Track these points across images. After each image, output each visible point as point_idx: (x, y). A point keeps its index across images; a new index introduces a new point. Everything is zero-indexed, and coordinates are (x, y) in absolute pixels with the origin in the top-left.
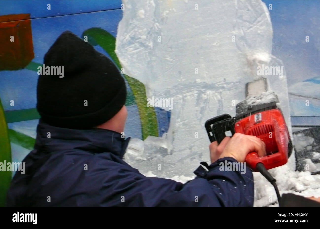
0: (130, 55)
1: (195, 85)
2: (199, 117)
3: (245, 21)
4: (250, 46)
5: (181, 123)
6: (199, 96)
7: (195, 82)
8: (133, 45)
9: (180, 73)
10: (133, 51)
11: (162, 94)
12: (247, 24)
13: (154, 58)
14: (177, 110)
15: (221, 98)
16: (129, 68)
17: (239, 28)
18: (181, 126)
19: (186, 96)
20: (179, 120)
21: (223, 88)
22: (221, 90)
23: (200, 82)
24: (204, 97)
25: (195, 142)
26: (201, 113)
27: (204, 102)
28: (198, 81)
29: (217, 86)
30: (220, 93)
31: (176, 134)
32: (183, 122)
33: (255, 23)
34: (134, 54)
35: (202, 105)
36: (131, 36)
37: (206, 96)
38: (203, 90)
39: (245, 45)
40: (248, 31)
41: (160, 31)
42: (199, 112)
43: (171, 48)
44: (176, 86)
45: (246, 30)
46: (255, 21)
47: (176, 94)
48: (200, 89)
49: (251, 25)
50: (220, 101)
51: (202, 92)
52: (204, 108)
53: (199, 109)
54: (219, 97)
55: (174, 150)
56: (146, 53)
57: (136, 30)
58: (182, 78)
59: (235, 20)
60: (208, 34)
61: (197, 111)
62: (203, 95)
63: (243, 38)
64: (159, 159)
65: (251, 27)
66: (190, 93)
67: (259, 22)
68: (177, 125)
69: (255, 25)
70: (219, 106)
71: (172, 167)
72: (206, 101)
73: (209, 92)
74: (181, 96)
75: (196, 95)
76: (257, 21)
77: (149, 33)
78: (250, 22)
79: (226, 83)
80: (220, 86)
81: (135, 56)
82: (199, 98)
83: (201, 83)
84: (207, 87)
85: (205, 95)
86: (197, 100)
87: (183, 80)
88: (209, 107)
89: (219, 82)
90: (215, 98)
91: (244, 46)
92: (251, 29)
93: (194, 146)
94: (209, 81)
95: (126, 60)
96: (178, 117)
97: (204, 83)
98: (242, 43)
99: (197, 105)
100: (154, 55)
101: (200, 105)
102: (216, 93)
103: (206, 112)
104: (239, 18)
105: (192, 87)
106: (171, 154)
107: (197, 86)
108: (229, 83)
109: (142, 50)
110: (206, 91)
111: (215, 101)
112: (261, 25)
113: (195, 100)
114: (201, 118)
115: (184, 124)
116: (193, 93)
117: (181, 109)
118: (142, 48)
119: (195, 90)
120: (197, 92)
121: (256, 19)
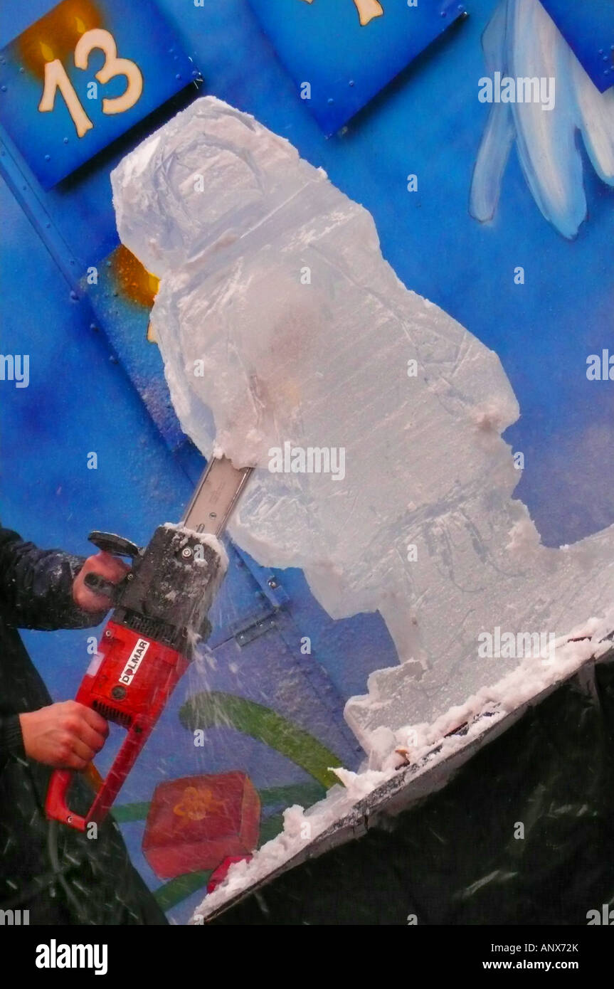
0: (268, 519)
1: (410, 518)
2: (447, 573)
3: (441, 361)
4: (472, 401)
5: (420, 600)
6: (426, 535)
7: (408, 512)
9: (373, 509)
10: (270, 512)
11: (361, 564)
12: (447, 364)
13: (313, 505)
15: (468, 518)
17: (437, 379)
18: (423, 606)
19: (404, 546)
20: (413, 596)
21: (462, 499)
22: (461, 505)
23: (416, 508)
24: (436, 531)
25: (462, 623)
26: (446, 562)
27: (442, 542)
28: (412, 505)
29: (450, 500)
30: (463, 510)
31: (420, 624)
32: (423, 596)
33: (459, 356)
34: (273, 516)
35: (440, 549)
37: (439, 529)
38: (428, 520)
39: (461, 402)
40: (455, 374)
42: (441, 565)
44: (375, 538)
45: (451, 376)
46: (457, 353)
47: (385, 550)
48: (423, 522)
49: (454, 364)
50: (469, 526)
51: (429, 525)
52: (448, 552)
53: (439, 558)
54: (464, 518)
55: (433, 657)
56: (295, 502)
58: (380, 516)
60: (387, 415)
61: (437, 564)
62: (433, 529)
63: (450, 393)
64: (412, 688)
65: (456, 367)
66: (409, 537)
67: (466, 351)
68: (414, 607)
69: (460, 360)
70: (472, 535)
71: (444, 692)
72: (444, 538)
73: (442, 519)
74: (394, 550)
75: (421, 535)
76: (460, 352)
78: (450, 359)
79: (464, 488)
80: (455, 497)
81: (277, 518)
82: (429, 540)
83: (418, 508)
84: (433, 511)
85: (436, 527)
86: (426, 543)
87: (385, 519)
88: (455, 546)
89: (450, 491)
90: (458, 523)
91: (461, 405)
92: (458, 369)
93: (465, 631)
94: (430, 499)
95: (265, 531)
96: (410, 591)
97: (424, 505)
98: (456, 401)
99: (432, 552)
100: (312, 500)
101: (437, 551)
102: (456, 514)
103: (454, 557)
104: (427, 361)
105: (408, 526)
106: (430, 667)
107: (416, 519)
108: (468, 485)
109: (284, 502)
110: (435, 520)
111: (459, 529)
112: (472, 354)
113: (424, 545)
114: (451, 572)
115: (426, 600)
116: (414, 535)
117: (407, 574)
118: (282, 498)
119: (414, 526)
120: (420, 528)
121: (458, 348)
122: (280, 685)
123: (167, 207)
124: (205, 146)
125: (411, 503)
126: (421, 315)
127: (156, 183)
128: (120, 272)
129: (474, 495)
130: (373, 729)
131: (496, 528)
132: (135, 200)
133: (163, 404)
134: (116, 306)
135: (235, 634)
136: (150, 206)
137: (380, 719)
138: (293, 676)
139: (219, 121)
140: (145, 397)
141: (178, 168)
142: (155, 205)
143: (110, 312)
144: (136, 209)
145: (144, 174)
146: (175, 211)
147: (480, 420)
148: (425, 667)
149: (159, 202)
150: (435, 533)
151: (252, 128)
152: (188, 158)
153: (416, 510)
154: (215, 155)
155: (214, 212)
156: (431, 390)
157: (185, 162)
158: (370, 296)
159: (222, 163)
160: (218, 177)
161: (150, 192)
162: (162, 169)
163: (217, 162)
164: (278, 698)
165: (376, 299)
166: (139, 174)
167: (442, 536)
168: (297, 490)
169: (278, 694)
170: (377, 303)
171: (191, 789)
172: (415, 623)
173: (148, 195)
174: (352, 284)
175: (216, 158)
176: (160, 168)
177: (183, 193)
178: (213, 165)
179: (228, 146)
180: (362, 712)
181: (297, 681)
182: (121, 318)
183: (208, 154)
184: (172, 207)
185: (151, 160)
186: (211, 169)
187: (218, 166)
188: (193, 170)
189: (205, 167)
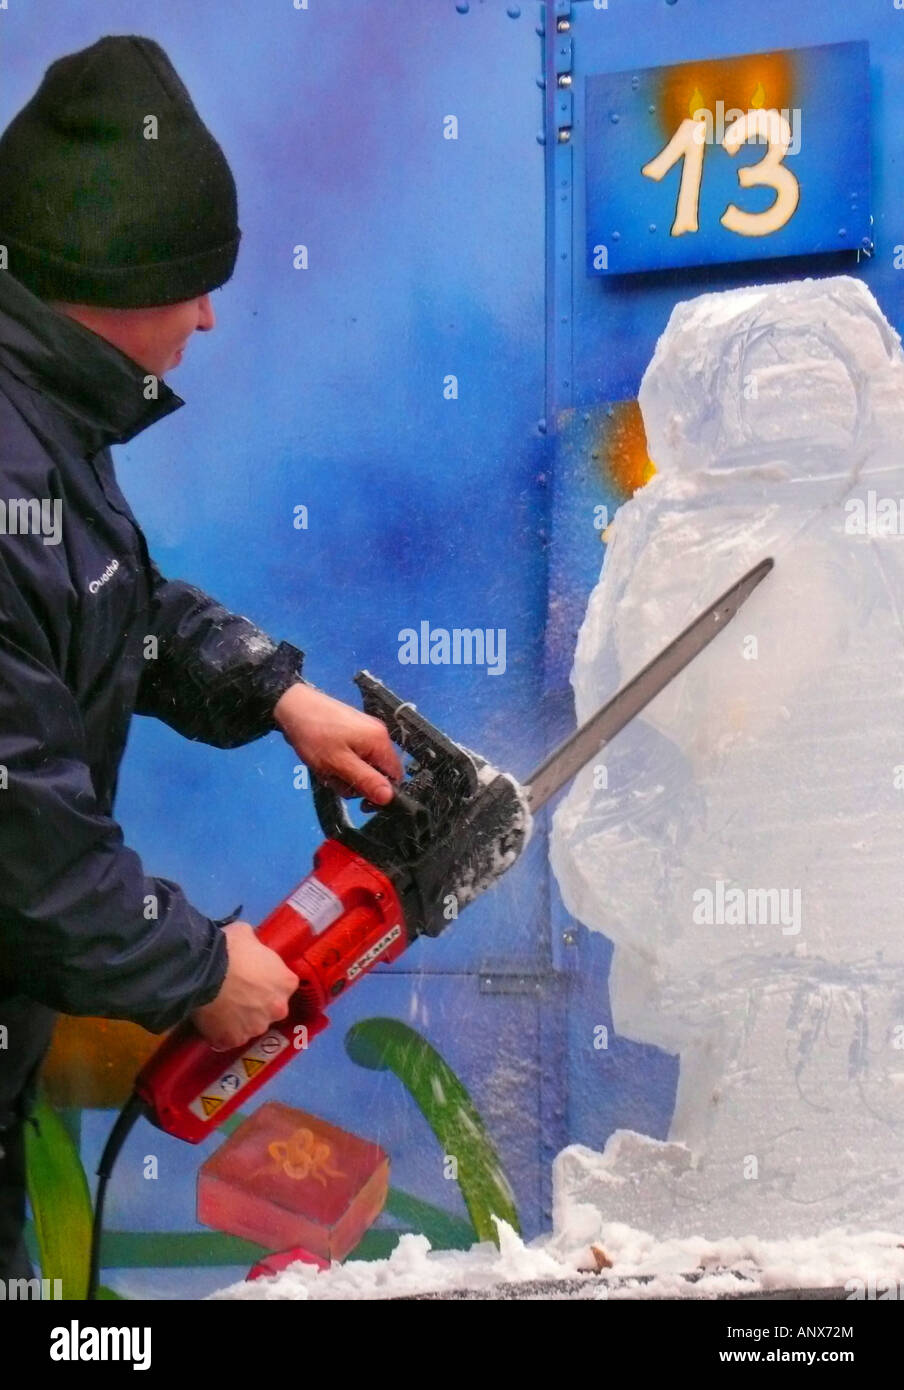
2: (795, 1062)
5: (740, 1074)
6: (798, 997)
7: (792, 954)
11: (692, 983)
13: (676, 871)
18: (739, 1085)
20: (734, 1065)
23: (805, 954)
25: (775, 1137)
26: (802, 1048)
27: (813, 1018)
31: (721, 1106)
32: (745, 1072)
38: (811, 980)
42: (794, 1047)
43: (731, 845)
44: (732, 961)
48: (804, 978)
51: (811, 987)
52: (812, 1036)
55: (712, 1157)
56: (656, 853)
58: (753, 936)
62: (812, 996)
68: (727, 1079)
71: (699, 1210)
72: (818, 1015)
82: (797, 1006)
83: (809, 957)
85: (817, 994)
86: (792, 1007)
96: (733, 1056)
97: (818, 958)
99: (792, 1023)
100: (679, 863)
101: (800, 1026)
103: (816, 1047)
105: (780, 970)
106: (700, 1169)
107: (796, 969)
109: (642, 845)
110: (821, 986)
113: (788, 1008)
114: (801, 1064)
115: (747, 1079)
116: (783, 987)
117: (744, 1031)
118: (644, 839)
119: (789, 976)
120: (795, 984)
122: (500, 1071)
123: (723, 388)
124: (816, 339)
127: (726, 350)
128: (619, 431)
130: (579, 1201)
132: (687, 355)
133: (571, 629)
134: (588, 471)
135: (482, 971)
136: (700, 374)
137: (595, 1193)
138: (524, 1070)
140: (553, 606)
141: (766, 346)
142: (708, 375)
143: (576, 473)
144: (681, 367)
145: (718, 329)
146: (729, 402)
148: (694, 1165)
149: (715, 375)
150: (810, 1003)
152: (786, 342)
153: (803, 958)
155: (777, 428)
157: (779, 345)
160: (808, 387)
161: (711, 357)
162: (746, 337)
163: (820, 369)
164: (487, 1086)
166: (711, 325)
167: (818, 1011)
168: (668, 839)
169: (490, 1081)
171: (306, 1134)
172: (715, 1100)
173: (706, 359)
176: (743, 333)
178: (812, 370)
180: (579, 1172)
181: (523, 1078)
182: (584, 490)
183: (814, 352)
184: (728, 391)
185: (738, 317)
186: (807, 372)
187: (817, 373)
188: (782, 360)
189: (799, 366)
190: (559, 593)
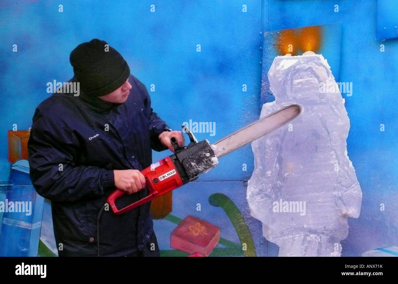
0: (257, 202)
1: (303, 229)
3: (343, 186)
4: (345, 204)
6: (304, 237)
7: (303, 227)
8: (260, 196)
9: (292, 219)
10: (260, 200)
11: (278, 234)
12: (344, 188)
14: (288, 247)
15: (321, 240)
16: (256, 212)
17: (338, 191)
19: (295, 237)
21: (323, 233)
22: (321, 235)
23: (306, 227)
24: (308, 238)
26: (305, 250)
27: (308, 243)
28: (305, 226)
29: (318, 231)
30: (321, 237)
33: (350, 188)
34: (260, 202)
35: (306, 245)
36: (260, 189)
37: (310, 238)
38: (308, 233)
39: (342, 203)
40: (345, 193)
41: (282, 187)
44: (288, 229)
45: (343, 193)
46: (350, 187)
47: (288, 234)
48: (306, 233)
49: (347, 190)
50: (320, 243)
51: (307, 235)
52: (308, 247)
53: (304, 248)
54: (319, 240)
56: (269, 202)
57: (264, 185)
58: (293, 223)
59: (336, 185)
60: (315, 192)
61: (302, 249)
62: (308, 237)
63: (340, 198)
65: (347, 191)
66: (298, 235)
67: (353, 188)
69: (349, 190)
70: (319, 247)
73: (312, 236)
74: (291, 236)
75: (303, 237)
76: (351, 187)
77: (273, 188)
78: (346, 187)
79: (325, 230)
80: (321, 232)
81: (261, 204)
82: (304, 240)
83: (307, 228)
84: (311, 231)
85: (309, 237)
86: (303, 240)
87: (294, 225)
88: (311, 247)
89: (321, 229)
90: (317, 240)
91: (341, 204)
92: (347, 192)
94: (313, 227)
95: (254, 206)
97: (310, 228)
98: (339, 202)
99: (303, 244)
101: (305, 245)
102: (318, 237)
103: (309, 250)
104: (339, 183)
105: (300, 231)
107: (304, 231)
108: (327, 230)
109: (266, 200)
110: (310, 235)
111: (316, 242)
112: (355, 190)
113: (302, 240)
114: (305, 254)
116: (301, 235)
117: (291, 246)
118: (266, 198)
119: (302, 233)
120: (303, 235)
121: (351, 185)
123: (286, 85)
124: (310, 73)
125: (306, 225)
126: (346, 168)
127: (287, 75)
128: (280, 38)
129: (327, 235)
131: (328, 250)
132: (278, 76)
134: (272, 48)
135: (244, 180)
136: (281, 81)
139: (320, 67)
140: (263, 84)
141: (297, 74)
142: (283, 82)
143: (269, 49)
144: (276, 79)
145: (285, 70)
146: (288, 88)
147: (344, 213)
149: (284, 81)
150: (307, 239)
151: (329, 76)
152: (302, 73)
153: (306, 228)
154: (311, 78)
155: (300, 95)
156: (334, 193)
157: (300, 74)
158: (333, 152)
159: (312, 82)
160: (308, 85)
161: (283, 77)
162: (292, 72)
163: (311, 80)
165: (335, 154)
166: (283, 69)
167: (309, 241)
168: (273, 199)
170: (334, 155)
171: (198, 224)
173: (282, 78)
174: (330, 145)
175: (311, 79)
176: (292, 71)
177: (294, 84)
178: (309, 80)
179: (317, 77)
182: (271, 53)
183: (309, 76)
184: (287, 86)
185: (290, 67)
186: (307, 81)
187: (310, 81)
188: (301, 78)
189: (306, 79)
190: (264, 81)
